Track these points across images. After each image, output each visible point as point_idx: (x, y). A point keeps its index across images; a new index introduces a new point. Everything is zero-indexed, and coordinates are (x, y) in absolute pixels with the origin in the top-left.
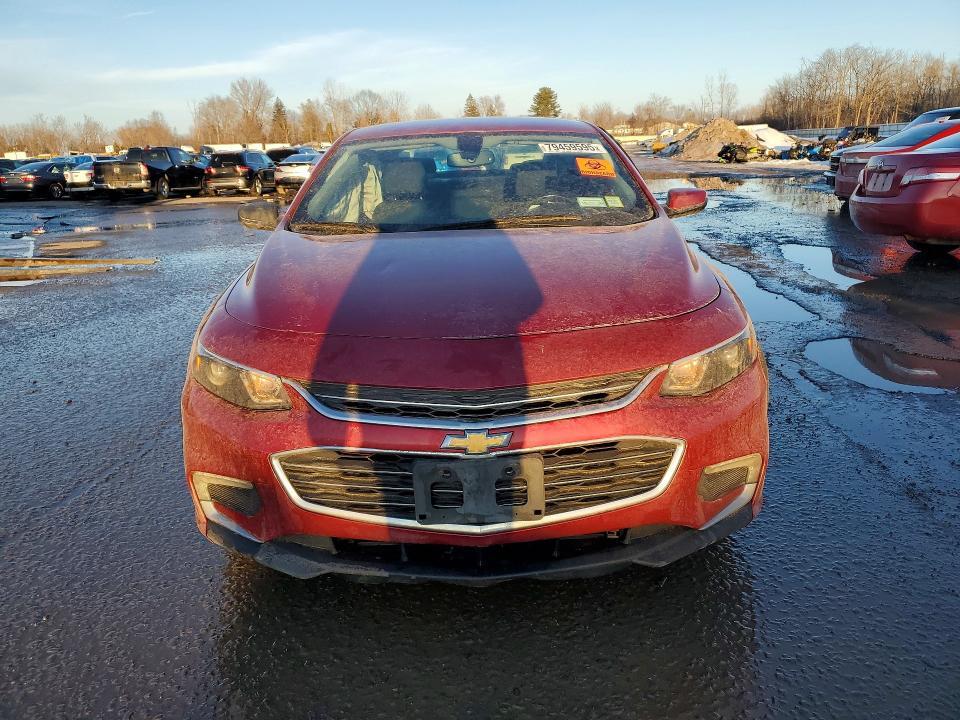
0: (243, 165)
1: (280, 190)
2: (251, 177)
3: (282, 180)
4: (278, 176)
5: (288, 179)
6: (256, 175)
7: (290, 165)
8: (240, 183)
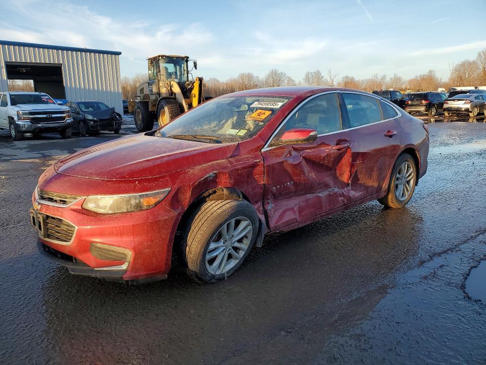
0: (426, 100)
1: (446, 114)
2: (429, 106)
3: (447, 108)
4: (445, 106)
5: (451, 108)
6: (434, 105)
7: (454, 100)
8: (422, 109)
